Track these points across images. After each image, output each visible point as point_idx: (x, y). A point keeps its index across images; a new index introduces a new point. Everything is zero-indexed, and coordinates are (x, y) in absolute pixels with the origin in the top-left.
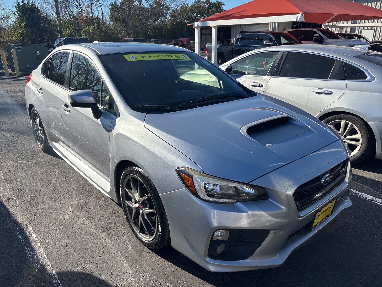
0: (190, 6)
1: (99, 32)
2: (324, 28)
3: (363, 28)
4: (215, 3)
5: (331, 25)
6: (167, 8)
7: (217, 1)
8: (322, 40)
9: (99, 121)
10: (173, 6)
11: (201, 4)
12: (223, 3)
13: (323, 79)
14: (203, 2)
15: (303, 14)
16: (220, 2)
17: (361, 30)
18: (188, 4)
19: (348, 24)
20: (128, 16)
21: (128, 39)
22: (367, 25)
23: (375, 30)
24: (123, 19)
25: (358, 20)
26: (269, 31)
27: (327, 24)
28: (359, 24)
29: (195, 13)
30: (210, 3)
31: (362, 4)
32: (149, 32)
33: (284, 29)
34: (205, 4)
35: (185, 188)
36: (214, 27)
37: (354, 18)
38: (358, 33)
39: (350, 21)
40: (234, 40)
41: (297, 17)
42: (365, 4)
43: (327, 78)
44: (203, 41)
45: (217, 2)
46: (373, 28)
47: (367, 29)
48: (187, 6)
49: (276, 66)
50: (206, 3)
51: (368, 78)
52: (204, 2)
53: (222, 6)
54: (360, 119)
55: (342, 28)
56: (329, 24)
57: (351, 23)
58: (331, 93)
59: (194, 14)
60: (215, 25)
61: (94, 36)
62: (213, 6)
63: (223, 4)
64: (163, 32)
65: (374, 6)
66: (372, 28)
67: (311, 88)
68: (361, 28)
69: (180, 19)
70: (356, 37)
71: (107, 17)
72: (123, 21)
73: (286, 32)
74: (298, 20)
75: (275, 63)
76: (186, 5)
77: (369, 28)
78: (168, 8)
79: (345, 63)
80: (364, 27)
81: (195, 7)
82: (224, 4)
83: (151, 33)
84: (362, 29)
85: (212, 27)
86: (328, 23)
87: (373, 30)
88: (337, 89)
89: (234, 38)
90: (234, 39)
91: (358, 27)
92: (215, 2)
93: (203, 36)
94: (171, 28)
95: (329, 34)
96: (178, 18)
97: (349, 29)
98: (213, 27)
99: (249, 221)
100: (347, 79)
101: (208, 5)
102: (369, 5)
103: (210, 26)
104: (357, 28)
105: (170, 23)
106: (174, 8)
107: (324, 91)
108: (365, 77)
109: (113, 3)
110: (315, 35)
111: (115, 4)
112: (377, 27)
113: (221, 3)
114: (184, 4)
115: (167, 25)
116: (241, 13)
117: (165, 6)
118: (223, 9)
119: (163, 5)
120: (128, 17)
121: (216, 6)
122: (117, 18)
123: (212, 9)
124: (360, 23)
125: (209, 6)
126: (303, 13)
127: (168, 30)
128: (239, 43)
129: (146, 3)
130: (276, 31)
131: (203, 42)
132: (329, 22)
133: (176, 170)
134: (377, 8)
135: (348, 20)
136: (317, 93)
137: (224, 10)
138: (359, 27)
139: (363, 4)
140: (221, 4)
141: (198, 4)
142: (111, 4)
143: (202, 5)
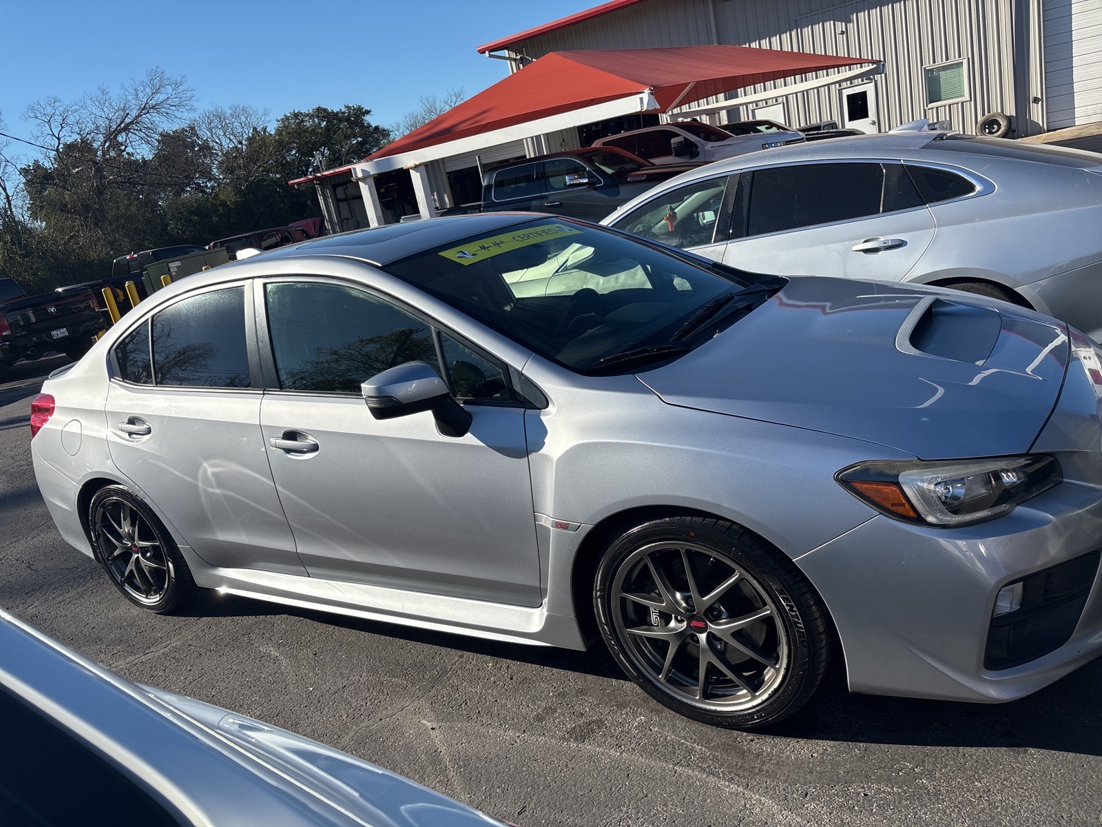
0: (273, 133)
1: (24, 256)
2: (669, 121)
3: (757, 105)
4: (344, 113)
5: (688, 110)
6: (206, 149)
7: (346, 107)
8: (694, 148)
9: (469, 438)
10: (225, 142)
11: (303, 121)
12: (366, 108)
13: (867, 215)
14: (308, 115)
15: (652, 90)
16: (355, 106)
17: (753, 111)
18: (265, 129)
19: (717, 102)
20: (100, 192)
21: (136, 256)
22: (761, 95)
23: (784, 103)
24: (84, 204)
25: (739, 90)
26: (528, 157)
27: (676, 111)
28: (746, 97)
29: (293, 148)
30: (328, 113)
31: (747, 46)
32: (172, 226)
33: (561, 144)
34: (316, 120)
35: (880, 513)
36: (416, 167)
37: (730, 86)
38: (748, 119)
39: (721, 96)
40: (437, 199)
41: (641, 99)
42: (753, 45)
43: (879, 212)
44: (347, 219)
45: (348, 107)
46: (780, 100)
47: (764, 105)
48: (265, 133)
49: (730, 211)
50: (318, 117)
51: (978, 188)
52: (312, 115)
53: (364, 116)
54: (992, 286)
55: (714, 114)
56: (681, 110)
57: (726, 100)
58: (900, 244)
59: (292, 151)
60: (417, 163)
61: (10, 271)
62: (340, 120)
63: (368, 112)
64: (215, 219)
65: (776, 47)
66: (777, 101)
67: (846, 243)
68: (750, 107)
69: (257, 172)
70: (762, 128)
71: (21, 210)
72: (87, 208)
73: (598, 146)
74: (645, 108)
75: (727, 206)
76: (262, 133)
77: (770, 102)
78: (210, 149)
79: (908, 167)
80: (756, 102)
81: (290, 133)
82: (370, 111)
83: (178, 229)
84: (755, 107)
85: (410, 170)
86: (679, 108)
87: (781, 105)
88: (914, 231)
89: (435, 193)
90: (434, 196)
91: (742, 104)
92: (343, 110)
93: (343, 205)
94: (235, 203)
95: (703, 130)
96: (250, 172)
97: (724, 114)
98: (412, 168)
99: (1062, 540)
100: (927, 203)
101: (324, 120)
102: (765, 44)
103: (405, 168)
104: (741, 107)
105: (230, 189)
106: (227, 145)
107: (885, 243)
108: (971, 188)
109: (31, 164)
110: (673, 141)
111: (37, 166)
112: (787, 96)
113: (360, 109)
114: (255, 129)
115: (222, 197)
116: (479, 118)
117: (199, 145)
118: (369, 124)
119: (193, 144)
120: (101, 194)
121: (348, 119)
122: (65, 206)
123: (339, 129)
124: (745, 95)
125: (327, 122)
126: (650, 89)
127: (229, 209)
128: (495, 198)
129: (144, 146)
130: (545, 154)
131: (345, 221)
132: (680, 105)
133: (837, 479)
134: (785, 49)
135: (716, 94)
136: (866, 251)
137: (374, 125)
138: (746, 104)
139: (750, 45)
140: (360, 113)
141: (294, 123)
142: (25, 169)
143: (308, 123)
